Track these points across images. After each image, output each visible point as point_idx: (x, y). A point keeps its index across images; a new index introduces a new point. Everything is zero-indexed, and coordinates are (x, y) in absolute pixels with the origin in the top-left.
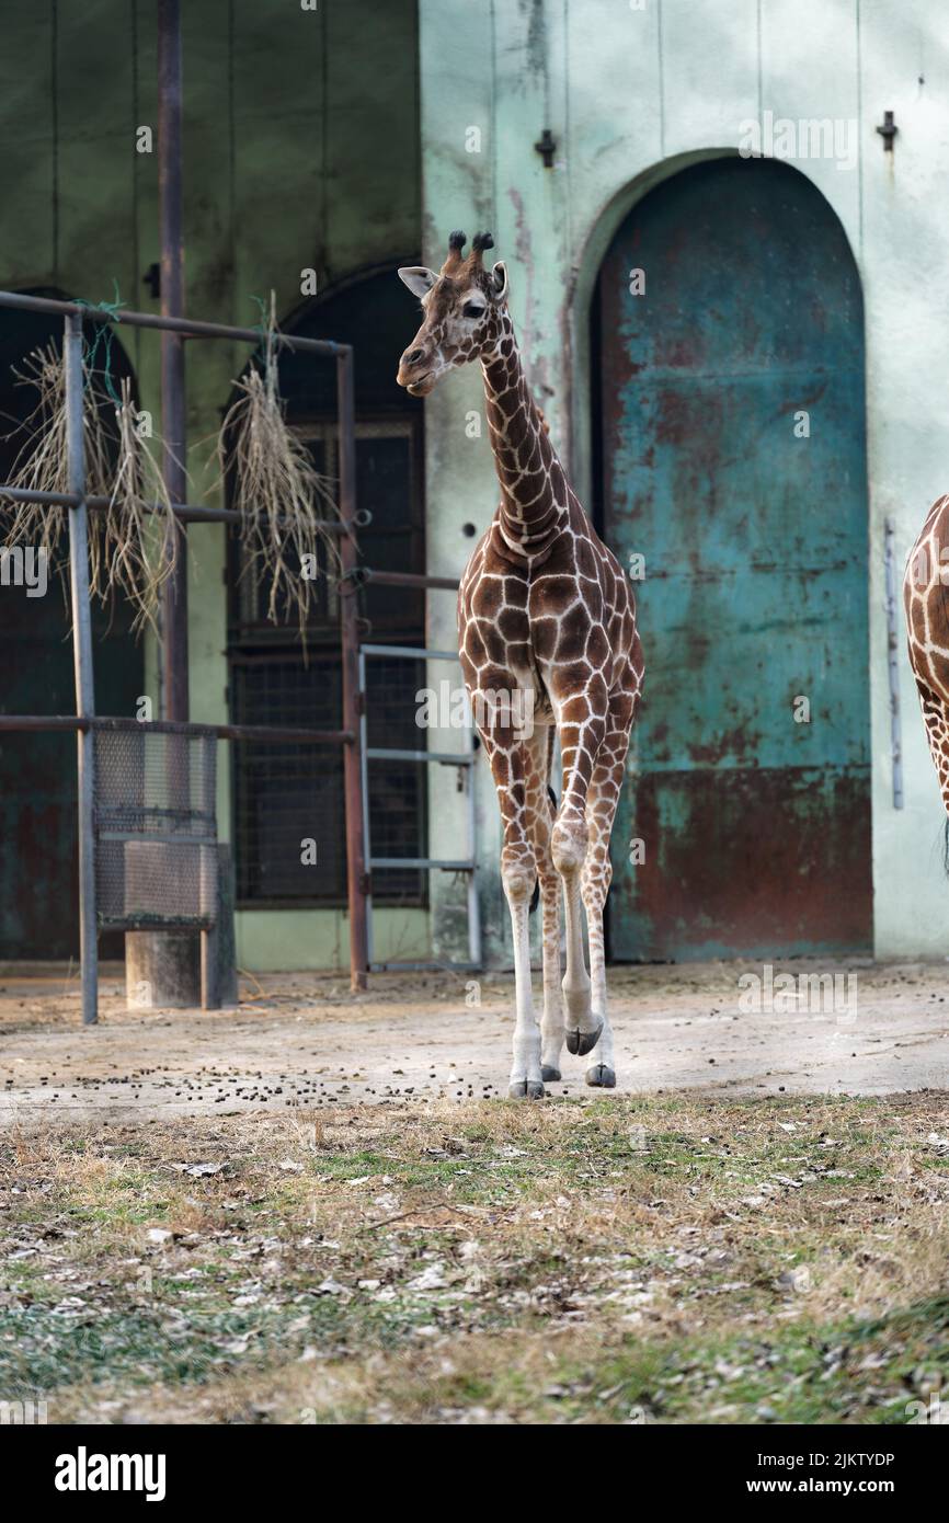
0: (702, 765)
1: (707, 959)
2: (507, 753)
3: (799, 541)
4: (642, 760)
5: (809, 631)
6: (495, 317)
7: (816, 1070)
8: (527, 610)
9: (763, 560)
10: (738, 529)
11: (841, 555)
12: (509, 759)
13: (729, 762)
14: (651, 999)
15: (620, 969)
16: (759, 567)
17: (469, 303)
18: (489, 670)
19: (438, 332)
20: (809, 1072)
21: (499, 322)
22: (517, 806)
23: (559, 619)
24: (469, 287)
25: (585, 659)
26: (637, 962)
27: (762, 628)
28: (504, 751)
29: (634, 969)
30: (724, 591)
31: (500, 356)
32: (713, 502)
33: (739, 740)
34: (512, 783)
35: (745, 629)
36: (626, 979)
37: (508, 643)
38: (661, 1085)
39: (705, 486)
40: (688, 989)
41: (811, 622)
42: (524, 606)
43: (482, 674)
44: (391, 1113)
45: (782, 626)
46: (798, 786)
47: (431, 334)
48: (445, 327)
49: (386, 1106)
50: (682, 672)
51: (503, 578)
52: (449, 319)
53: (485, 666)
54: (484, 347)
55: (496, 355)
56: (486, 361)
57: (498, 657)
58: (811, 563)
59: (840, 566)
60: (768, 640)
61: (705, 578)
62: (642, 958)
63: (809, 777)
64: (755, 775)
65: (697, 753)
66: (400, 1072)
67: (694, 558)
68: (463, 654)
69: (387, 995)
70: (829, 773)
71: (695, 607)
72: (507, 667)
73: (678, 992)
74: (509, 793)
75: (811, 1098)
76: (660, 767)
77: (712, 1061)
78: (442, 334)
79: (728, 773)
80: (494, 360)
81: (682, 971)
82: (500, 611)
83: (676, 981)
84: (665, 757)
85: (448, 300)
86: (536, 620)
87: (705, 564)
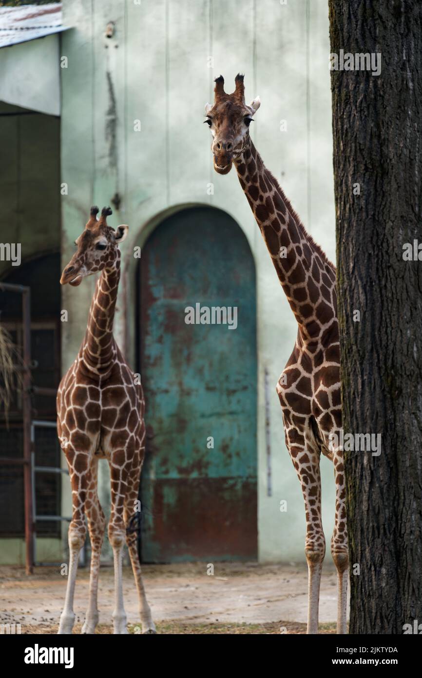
0: (183, 476)
1: (184, 562)
2: (80, 475)
3: (227, 377)
4: (157, 473)
5: (230, 417)
6: (113, 249)
7: (232, 612)
8: (100, 402)
9: (211, 385)
10: (200, 371)
11: (245, 383)
12: (80, 478)
13: (195, 475)
14: (160, 580)
15: (146, 567)
16: (209, 389)
17: (98, 243)
18: (77, 433)
19: (83, 257)
20: (229, 612)
21: (115, 252)
22: (81, 501)
23: (118, 408)
24: (99, 235)
25: (127, 428)
26: (153, 563)
27: (211, 415)
28: (78, 474)
29: (153, 566)
30: (193, 399)
31: (115, 269)
32: (189, 359)
33: (199, 465)
34: (80, 490)
35: (203, 416)
36: (149, 570)
37: (89, 420)
38: (163, 618)
39: (185, 353)
40: (176, 575)
41: (232, 413)
42: (98, 400)
43: (73, 435)
44: (44, 629)
45: (219, 415)
46: (226, 486)
47: (79, 259)
48: (86, 255)
49: (41, 626)
50: (174, 435)
51: (87, 387)
52: (89, 252)
53: (74, 431)
54: (107, 264)
55: (113, 268)
56: (108, 271)
57: (81, 426)
58: (233, 387)
59: (245, 388)
60: (213, 421)
61: (185, 393)
62: (156, 561)
63: (231, 482)
64: (206, 481)
65: (181, 470)
66: (47, 611)
67: (180, 384)
68: (64, 424)
69: (41, 576)
70: (240, 480)
71: (181, 405)
72: (85, 432)
73: (171, 577)
74: (78, 495)
75: (230, 624)
76: (164, 476)
77: (186, 608)
78: (85, 258)
79: (194, 480)
80: (112, 271)
81: (173, 567)
82: (87, 403)
83: (171, 572)
84: (167, 472)
85: (88, 242)
86: (106, 408)
87: (185, 387)
